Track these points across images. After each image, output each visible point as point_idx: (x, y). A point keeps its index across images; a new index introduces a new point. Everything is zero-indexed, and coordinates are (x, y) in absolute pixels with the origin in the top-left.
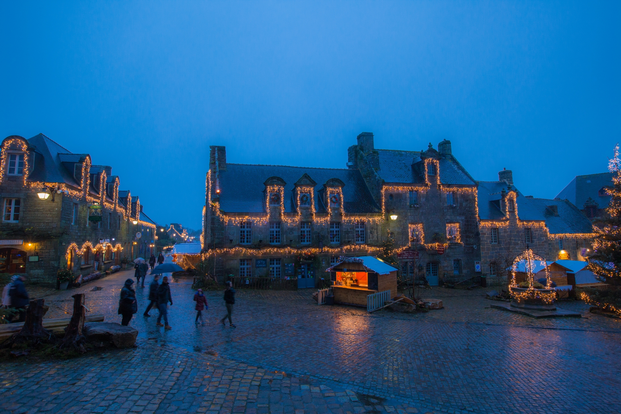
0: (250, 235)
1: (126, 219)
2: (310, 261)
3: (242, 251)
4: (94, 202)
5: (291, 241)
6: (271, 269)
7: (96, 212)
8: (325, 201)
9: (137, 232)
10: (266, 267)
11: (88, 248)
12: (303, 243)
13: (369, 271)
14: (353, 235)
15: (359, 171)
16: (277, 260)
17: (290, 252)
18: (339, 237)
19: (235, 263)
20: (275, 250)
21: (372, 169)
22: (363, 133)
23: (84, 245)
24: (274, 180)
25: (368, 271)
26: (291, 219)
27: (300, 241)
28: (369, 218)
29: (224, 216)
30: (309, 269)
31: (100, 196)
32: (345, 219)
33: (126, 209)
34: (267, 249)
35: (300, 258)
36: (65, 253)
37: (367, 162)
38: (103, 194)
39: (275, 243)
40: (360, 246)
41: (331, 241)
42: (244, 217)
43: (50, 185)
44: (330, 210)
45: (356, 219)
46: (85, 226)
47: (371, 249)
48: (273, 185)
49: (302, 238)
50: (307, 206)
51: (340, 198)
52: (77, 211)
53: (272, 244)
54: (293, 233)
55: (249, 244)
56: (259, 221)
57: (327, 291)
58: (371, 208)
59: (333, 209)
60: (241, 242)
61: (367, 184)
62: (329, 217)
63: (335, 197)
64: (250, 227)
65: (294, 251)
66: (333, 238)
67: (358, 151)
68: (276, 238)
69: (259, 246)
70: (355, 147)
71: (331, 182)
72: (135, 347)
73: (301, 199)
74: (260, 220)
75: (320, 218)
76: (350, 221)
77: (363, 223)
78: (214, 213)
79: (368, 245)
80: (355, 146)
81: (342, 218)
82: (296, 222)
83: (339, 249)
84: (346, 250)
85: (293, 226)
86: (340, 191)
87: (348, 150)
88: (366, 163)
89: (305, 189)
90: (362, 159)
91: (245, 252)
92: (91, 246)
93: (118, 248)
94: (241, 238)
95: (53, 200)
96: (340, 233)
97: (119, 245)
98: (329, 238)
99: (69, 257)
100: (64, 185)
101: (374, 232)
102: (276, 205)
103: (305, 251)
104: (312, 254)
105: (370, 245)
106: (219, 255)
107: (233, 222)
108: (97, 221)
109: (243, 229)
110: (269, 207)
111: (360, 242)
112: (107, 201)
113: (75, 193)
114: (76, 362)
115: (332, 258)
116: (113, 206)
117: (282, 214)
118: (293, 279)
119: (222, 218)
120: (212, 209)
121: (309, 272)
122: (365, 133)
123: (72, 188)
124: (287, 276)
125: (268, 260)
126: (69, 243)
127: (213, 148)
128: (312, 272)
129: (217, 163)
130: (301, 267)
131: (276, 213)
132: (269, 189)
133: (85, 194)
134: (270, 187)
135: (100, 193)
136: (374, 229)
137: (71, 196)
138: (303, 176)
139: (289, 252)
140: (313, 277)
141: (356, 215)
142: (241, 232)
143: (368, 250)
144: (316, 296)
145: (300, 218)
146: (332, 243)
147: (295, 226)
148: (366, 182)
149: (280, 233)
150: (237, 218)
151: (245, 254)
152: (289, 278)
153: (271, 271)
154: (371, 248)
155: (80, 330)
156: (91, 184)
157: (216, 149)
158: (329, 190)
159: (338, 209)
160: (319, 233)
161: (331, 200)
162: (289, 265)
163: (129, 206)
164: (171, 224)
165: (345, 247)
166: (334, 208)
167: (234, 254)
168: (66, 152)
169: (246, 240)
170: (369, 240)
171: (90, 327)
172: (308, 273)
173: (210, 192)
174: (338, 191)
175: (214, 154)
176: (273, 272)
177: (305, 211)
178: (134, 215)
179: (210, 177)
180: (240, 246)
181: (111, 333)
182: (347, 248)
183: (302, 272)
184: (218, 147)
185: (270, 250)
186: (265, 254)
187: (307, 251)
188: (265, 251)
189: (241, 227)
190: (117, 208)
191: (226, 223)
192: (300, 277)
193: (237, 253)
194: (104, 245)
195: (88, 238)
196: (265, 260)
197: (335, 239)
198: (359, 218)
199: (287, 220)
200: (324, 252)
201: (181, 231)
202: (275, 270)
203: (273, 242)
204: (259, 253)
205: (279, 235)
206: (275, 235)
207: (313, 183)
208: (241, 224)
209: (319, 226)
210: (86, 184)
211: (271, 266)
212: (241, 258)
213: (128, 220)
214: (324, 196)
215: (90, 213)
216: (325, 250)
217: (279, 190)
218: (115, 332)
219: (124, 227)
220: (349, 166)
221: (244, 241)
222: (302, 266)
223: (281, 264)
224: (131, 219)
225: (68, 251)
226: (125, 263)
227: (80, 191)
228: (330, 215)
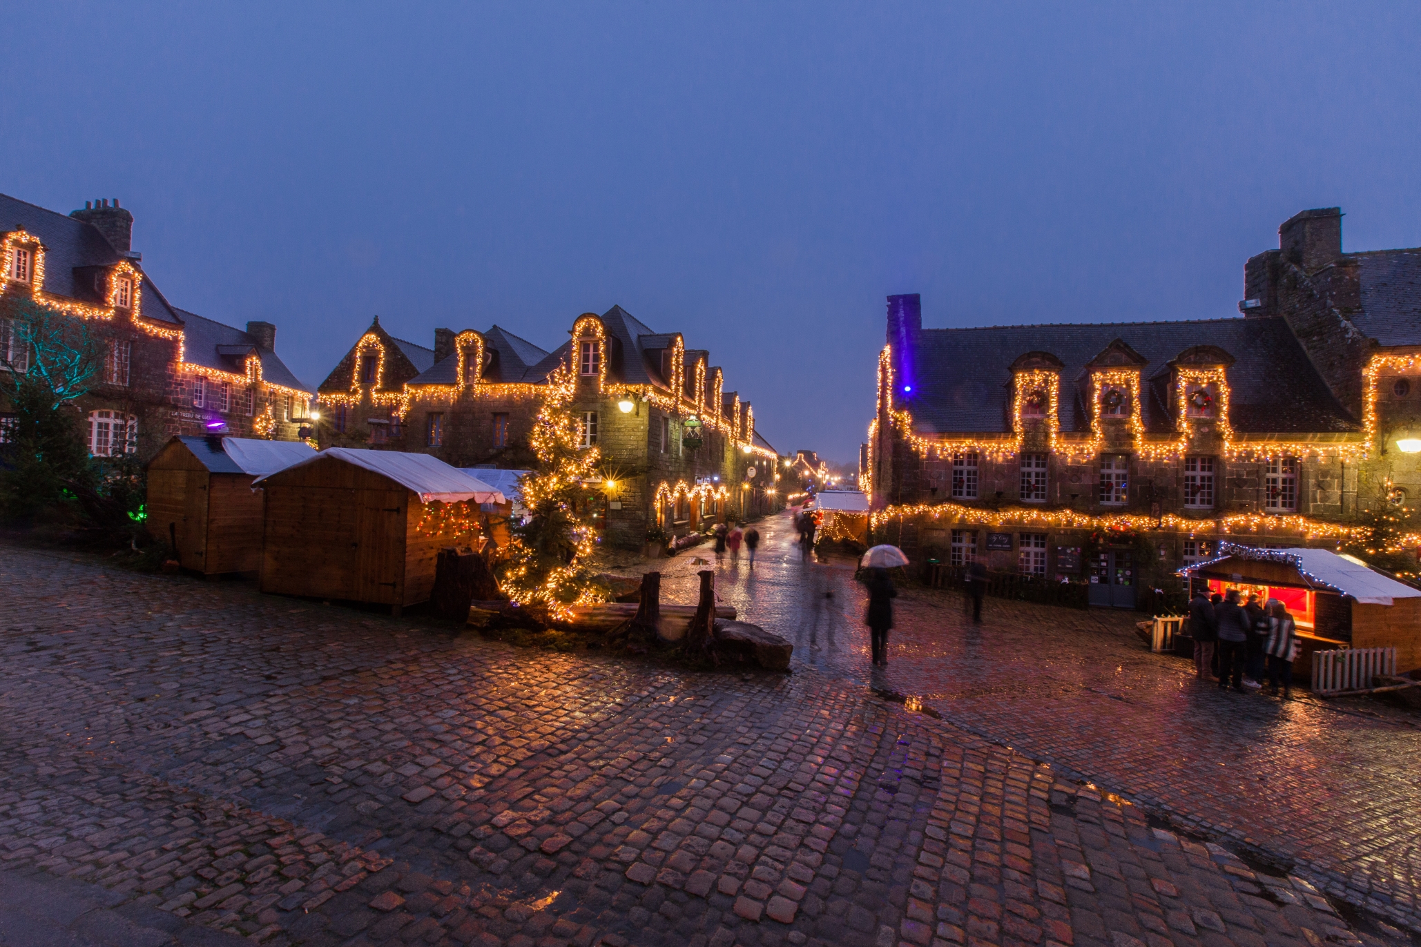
0: (975, 480)
1: (732, 443)
2: (1124, 547)
3: (957, 513)
4: (690, 415)
5: (1074, 496)
6: (1022, 556)
7: (693, 432)
8: (1171, 404)
9: (749, 466)
10: (1011, 549)
11: (682, 492)
12: (1106, 503)
13: (1320, 587)
14: (1258, 490)
15: (1282, 320)
16: (1036, 538)
17: (1070, 523)
18: (1209, 494)
19: (940, 536)
20: (1034, 514)
21: (1331, 312)
22: (1302, 212)
23: (677, 488)
24: (1034, 359)
25: (1316, 588)
26: (1075, 448)
27: (1098, 497)
28: (1314, 445)
29: (920, 440)
30: (1119, 565)
31: (697, 403)
32: (1234, 447)
33: (732, 425)
34: (1015, 510)
35: (1098, 537)
36: (652, 499)
37: (1315, 292)
38: (700, 400)
39: (1033, 500)
40: (1280, 519)
41: (1187, 501)
42: (961, 443)
43: (632, 388)
44: (1185, 425)
45: (1268, 448)
46: (678, 454)
47: (1316, 530)
48: (1029, 368)
49: (1102, 491)
50: (1118, 415)
51: (1218, 397)
52: (667, 430)
53: (1027, 500)
54: (1079, 479)
55: (971, 498)
56: (997, 452)
57: (1177, 622)
58: (1324, 419)
59: (1198, 424)
60: (955, 493)
61: (1310, 354)
62: (1183, 443)
63: (1201, 392)
64: (975, 464)
65: (1082, 520)
66: (1194, 494)
67: (1283, 264)
68: (1037, 489)
69: (995, 502)
70: (1275, 254)
71: (1192, 357)
72: (789, 672)
73: (1104, 400)
74: (999, 448)
75: (1156, 445)
76: (1250, 454)
77: (1291, 461)
78: (897, 434)
79: (1310, 517)
80: (1272, 254)
81: (1220, 447)
82: (1089, 454)
83: (1211, 524)
84: (1232, 528)
85: (1079, 462)
86: (1218, 377)
87: (1247, 267)
88: (1311, 296)
89: (1113, 375)
90: (1295, 288)
91: (964, 515)
92: (686, 490)
93: (722, 494)
94: (955, 486)
95: (637, 414)
96: (1213, 483)
97: (722, 489)
98: (1182, 496)
99: (658, 505)
100: (650, 388)
101: (1330, 486)
102: (1038, 416)
103: (1108, 523)
104: (1128, 530)
105: (1318, 518)
106: (908, 519)
107: (939, 452)
108: (694, 447)
109: (958, 468)
110: (1021, 420)
111: (1280, 509)
112: (706, 412)
113: (665, 400)
114: (710, 678)
115: (1186, 544)
116: (714, 421)
117: (1054, 436)
118: (1076, 582)
119: (914, 444)
120: (895, 425)
121: (1120, 571)
122: (1311, 212)
123: (661, 392)
124: (1064, 574)
125: (1016, 535)
126: (658, 484)
127: (894, 301)
128: (1128, 573)
129: (903, 330)
130: (1099, 557)
131: (1036, 430)
132: (1021, 380)
133: (676, 403)
134: (1023, 376)
135: (697, 398)
136: (1332, 477)
137: (659, 406)
138: (1110, 346)
139: (1068, 521)
140: (1130, 584)
141: (1270, 438)
142: (955, 472)
143: (1307, 533)
144: (1147, 631)
145: (1101, 445)
146: (1189, 506)
147: (1087, 463)
148: (1304, 348)
149: (1047, 478)
150: (947, 445)
151: (962, 520)
152: (1066, 580)
153: (1022, 560)
154: (1316, 526)
155: (710, 629)
156: (684, 385)
157: (901, 301)
158: (1185, 377)
159: (1211, 423)
160: (1150, 482)
161: (1191, 402)
162: (1069, 551)
163: (737, 421)
164: (799, 452)
165: (1230, 520)
166: (1198, 419)
167: (939, 520)
168: (649, 333)
169: (965, 490)
170: (1311, 504)
171: (722, 626)
172: (1117, 573)
173: (889, 392)
174: (1212, 378)
175: (897, 312)
176: (1028, 561)
177: (1112, 428)
178: (743, 436)
179: (888, 360)
180: (950, 500)
181: (754, 641)
182: (1236, 524)
183: (1101, 570)
184: (904, 297)
185: (1022, 515)
186: (1008, 522)
187: (1117, 523)
188: (1009, 515)
189: (956, 463)
190: (720, 424)
191: (923, 453)
192: (1094, 579)
193: (946, 518)
194: (703, 487)
195: (682, 475)
196: (1009, 535)
197: (1198, 497)
198: (1281, 445)
199: (1065, 449)
200: (1164, 529)
201: (816, 465)
202: (1032, 558)
203: (1029, 496)
204: (995, 519)
205: (1043, 482)
206: (1033, 482)
207: (1134, 360)
208: (956, 456)
209: (1151, 464)
210: (678, 385)
211: (1022, 548)
212: (954, 527)
213: (736, 443)
214: (1169, 392)
215: (685, 432)
216: (1167, 522)
217: (1046, 381)
218: (759, 640)
219: (729, 456)
220: (1248, 311)
221: (961, 493)
222: (1102, 557)
223: (1046, 545)
224: (740, 444)
225: (658, 497)
226: (732, 521)
227: (670, 396)
228: (1187, 437)
